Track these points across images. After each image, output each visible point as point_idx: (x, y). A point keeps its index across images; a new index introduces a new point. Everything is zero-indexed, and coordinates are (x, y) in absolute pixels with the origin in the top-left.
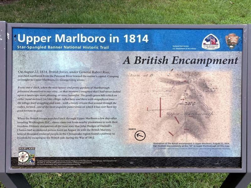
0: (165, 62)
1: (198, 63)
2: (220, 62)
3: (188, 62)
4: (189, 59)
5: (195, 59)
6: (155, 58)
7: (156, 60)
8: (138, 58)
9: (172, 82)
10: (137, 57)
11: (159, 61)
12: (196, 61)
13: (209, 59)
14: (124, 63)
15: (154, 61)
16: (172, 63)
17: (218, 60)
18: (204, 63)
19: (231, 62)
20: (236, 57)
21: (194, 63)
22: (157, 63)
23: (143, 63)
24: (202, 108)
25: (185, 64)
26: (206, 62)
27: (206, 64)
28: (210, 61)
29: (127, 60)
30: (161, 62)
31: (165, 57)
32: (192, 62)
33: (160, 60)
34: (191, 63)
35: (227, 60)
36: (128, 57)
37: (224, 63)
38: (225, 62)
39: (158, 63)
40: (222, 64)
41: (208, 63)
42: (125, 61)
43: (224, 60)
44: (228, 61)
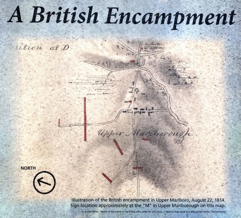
0: (92, 18)
1: (156, 22)
2: (201, 19)
3: (137, 20)
4: (140, 14)
5: (151, 14)
6: (72, 11)
7: (74, 14)
8: (39, 11)
9: (107, 63)
10: (36, 8)
11: (80, 16)
12: (154, 18)
13: (177, 14)
14: (10, 21)
15: (70, 17)
16: (106, 21)
17: (195, 15)
18: (169, 22)
19: (221, 20)
20: (232, 10)
21: (150, 21)
22: (76, 22)
23: (48, 21)
24: (167, 120)
25: (131, 24)
26: (173, 19)
27: (172, 25)
28: (180, 17)
29: (16, 14)
30: (83, 19)
31: (91, 8)
32: (146, 21)
33: (82, 15)
34: (144, 22)
35: (213, 15)
36: (18, 7)
37: (207, 23)
38: (210, 21)
39: (79, 22)
40: (204, 24)
41: (176, 23)
42: (13, 16)
43: (208, 16)
44: (216, 18)
